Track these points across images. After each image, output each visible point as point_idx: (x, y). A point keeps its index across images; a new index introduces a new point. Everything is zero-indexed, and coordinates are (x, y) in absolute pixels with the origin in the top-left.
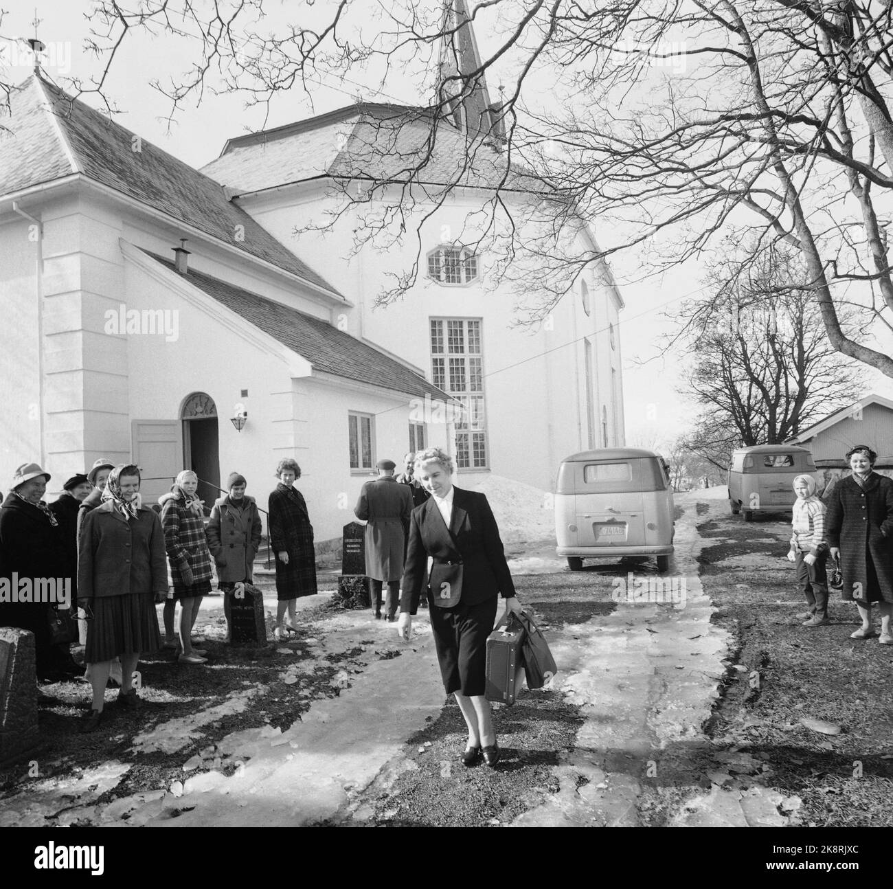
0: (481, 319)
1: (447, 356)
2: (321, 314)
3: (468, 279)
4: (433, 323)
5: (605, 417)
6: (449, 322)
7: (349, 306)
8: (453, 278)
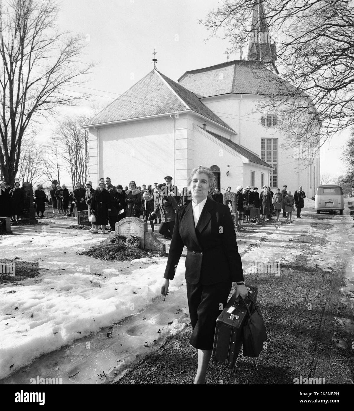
0: (278, 138)
1: (266, 150)
2: (228, 137)
3: (274, 125)
4: (262, 140)
5: (314, 170)
6: (267, 140)
7: (236, 135)
8: (269, 125)
